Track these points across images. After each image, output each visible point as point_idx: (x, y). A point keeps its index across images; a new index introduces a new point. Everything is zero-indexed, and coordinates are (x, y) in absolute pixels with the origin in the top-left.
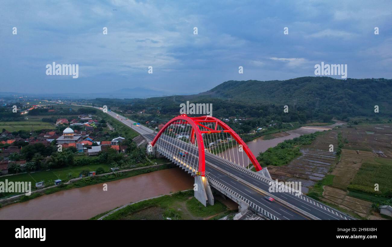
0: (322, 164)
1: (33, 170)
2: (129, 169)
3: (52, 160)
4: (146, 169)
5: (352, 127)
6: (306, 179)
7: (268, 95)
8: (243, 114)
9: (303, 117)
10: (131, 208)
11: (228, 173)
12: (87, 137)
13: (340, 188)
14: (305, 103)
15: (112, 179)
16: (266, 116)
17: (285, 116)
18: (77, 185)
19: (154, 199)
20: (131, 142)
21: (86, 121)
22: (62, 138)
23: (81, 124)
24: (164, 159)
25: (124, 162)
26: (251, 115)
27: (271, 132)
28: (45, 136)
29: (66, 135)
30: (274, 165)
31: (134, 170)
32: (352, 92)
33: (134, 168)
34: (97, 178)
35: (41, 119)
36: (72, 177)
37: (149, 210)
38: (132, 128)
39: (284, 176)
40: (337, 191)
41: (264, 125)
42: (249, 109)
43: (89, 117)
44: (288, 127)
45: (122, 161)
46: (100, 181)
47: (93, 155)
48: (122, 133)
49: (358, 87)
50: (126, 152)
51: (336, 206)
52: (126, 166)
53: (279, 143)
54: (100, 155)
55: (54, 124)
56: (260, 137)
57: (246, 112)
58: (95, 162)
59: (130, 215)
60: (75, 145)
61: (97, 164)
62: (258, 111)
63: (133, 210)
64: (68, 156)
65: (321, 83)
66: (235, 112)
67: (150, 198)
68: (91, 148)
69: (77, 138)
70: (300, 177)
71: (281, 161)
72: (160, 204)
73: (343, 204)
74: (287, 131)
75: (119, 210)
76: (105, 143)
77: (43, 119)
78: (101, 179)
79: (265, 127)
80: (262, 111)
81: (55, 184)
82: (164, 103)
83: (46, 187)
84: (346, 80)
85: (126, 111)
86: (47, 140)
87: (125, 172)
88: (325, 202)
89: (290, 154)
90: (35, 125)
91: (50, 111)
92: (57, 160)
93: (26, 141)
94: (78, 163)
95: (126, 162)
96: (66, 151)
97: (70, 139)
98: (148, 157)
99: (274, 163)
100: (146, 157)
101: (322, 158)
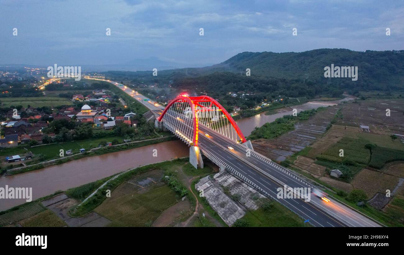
0: (308, 138)
1: (61, 141)
2: (139, 141)
3: (75, 133)
4: (153, 140)
5: (357, 103)
6: (288, 150)
7: (283, 68)
8: (252, 89)
9: (311, 92)
10: (140, 169)
11: (218, 144)
12: (103, 112)
13: (311, 158)
14: (318, 77)
15: (125, 148)
16: (275, 90)
17: (293, 91)
18: (97, 153)
19: (158, 163)
20: (142, 117)
21: (101, 96)
22: (81, 114)
23: (96, 100)
24: (169, 132)
25: (135, 135)
26: (261, 89)
27: (275, 107)
28: (65, 112)
29: (84, 111)
30: (265, 139)
31: (143, 142)
32: (369, 65)
33: (143, 139)
34: (114, 148)
35: (58, 95)
36: (93, 147)
37: (153, 171)
38: (143, 103)
39: (270, 147)
40: (308, 160)
41: (269, 101)
42: (259, 83)
43: (103, 92)
44: (294, 103)
45: (133, 134)
46: (116, 150)
47: (108, 129)
48: (133, 109)
49: (376, 60)
50: (137, 126)
51: (300, 170)
52: (136, 138)
53: (277, 118)
54: (115, 129)
55: (71, 99)
56: (263, 112)
57: (255, 86)
58: (111, 135)
59: (139, 174)
60: (92, 120)
61: (113, 136)
62: (267, 85)
63: (141, 171)
64: (88, 130)
65: (338, 56)
66: (245, 87)
67: (154, 163)
68: (106, 123)
69: (94, 114)
70: (283, 148)
71: (273, 135)
72: (162, 167)
73: (306, 169)
74: (292, 107)
75: (131, 171)
76: (119, 119)
77: (60, 94)
78: (116, 149)
79: (270, 102)
80: (271, 85)
81: (80, 152)
82: (176, 76)
83: (74, 154)
84: (365, 53)
85: (138, 85)
86: (68, 115)
87: (136, 143)
88: (293, 168)
89: (283, 129)
90: (54, 100)
91: (65, 86)
92: (79, 133)
93: (50, 117)
94: (96, 135)
95: (137, 135)
96: (86, 125)
97: (88, 115)
98: (156, 130)
99: (265, 136)
100: (154, 130)
101: (312, 132)
